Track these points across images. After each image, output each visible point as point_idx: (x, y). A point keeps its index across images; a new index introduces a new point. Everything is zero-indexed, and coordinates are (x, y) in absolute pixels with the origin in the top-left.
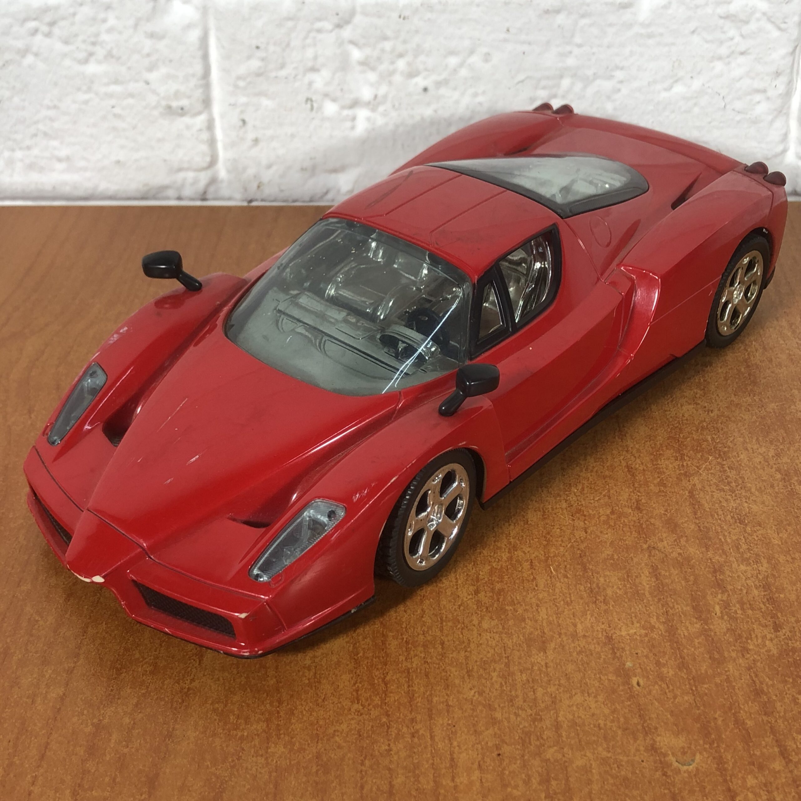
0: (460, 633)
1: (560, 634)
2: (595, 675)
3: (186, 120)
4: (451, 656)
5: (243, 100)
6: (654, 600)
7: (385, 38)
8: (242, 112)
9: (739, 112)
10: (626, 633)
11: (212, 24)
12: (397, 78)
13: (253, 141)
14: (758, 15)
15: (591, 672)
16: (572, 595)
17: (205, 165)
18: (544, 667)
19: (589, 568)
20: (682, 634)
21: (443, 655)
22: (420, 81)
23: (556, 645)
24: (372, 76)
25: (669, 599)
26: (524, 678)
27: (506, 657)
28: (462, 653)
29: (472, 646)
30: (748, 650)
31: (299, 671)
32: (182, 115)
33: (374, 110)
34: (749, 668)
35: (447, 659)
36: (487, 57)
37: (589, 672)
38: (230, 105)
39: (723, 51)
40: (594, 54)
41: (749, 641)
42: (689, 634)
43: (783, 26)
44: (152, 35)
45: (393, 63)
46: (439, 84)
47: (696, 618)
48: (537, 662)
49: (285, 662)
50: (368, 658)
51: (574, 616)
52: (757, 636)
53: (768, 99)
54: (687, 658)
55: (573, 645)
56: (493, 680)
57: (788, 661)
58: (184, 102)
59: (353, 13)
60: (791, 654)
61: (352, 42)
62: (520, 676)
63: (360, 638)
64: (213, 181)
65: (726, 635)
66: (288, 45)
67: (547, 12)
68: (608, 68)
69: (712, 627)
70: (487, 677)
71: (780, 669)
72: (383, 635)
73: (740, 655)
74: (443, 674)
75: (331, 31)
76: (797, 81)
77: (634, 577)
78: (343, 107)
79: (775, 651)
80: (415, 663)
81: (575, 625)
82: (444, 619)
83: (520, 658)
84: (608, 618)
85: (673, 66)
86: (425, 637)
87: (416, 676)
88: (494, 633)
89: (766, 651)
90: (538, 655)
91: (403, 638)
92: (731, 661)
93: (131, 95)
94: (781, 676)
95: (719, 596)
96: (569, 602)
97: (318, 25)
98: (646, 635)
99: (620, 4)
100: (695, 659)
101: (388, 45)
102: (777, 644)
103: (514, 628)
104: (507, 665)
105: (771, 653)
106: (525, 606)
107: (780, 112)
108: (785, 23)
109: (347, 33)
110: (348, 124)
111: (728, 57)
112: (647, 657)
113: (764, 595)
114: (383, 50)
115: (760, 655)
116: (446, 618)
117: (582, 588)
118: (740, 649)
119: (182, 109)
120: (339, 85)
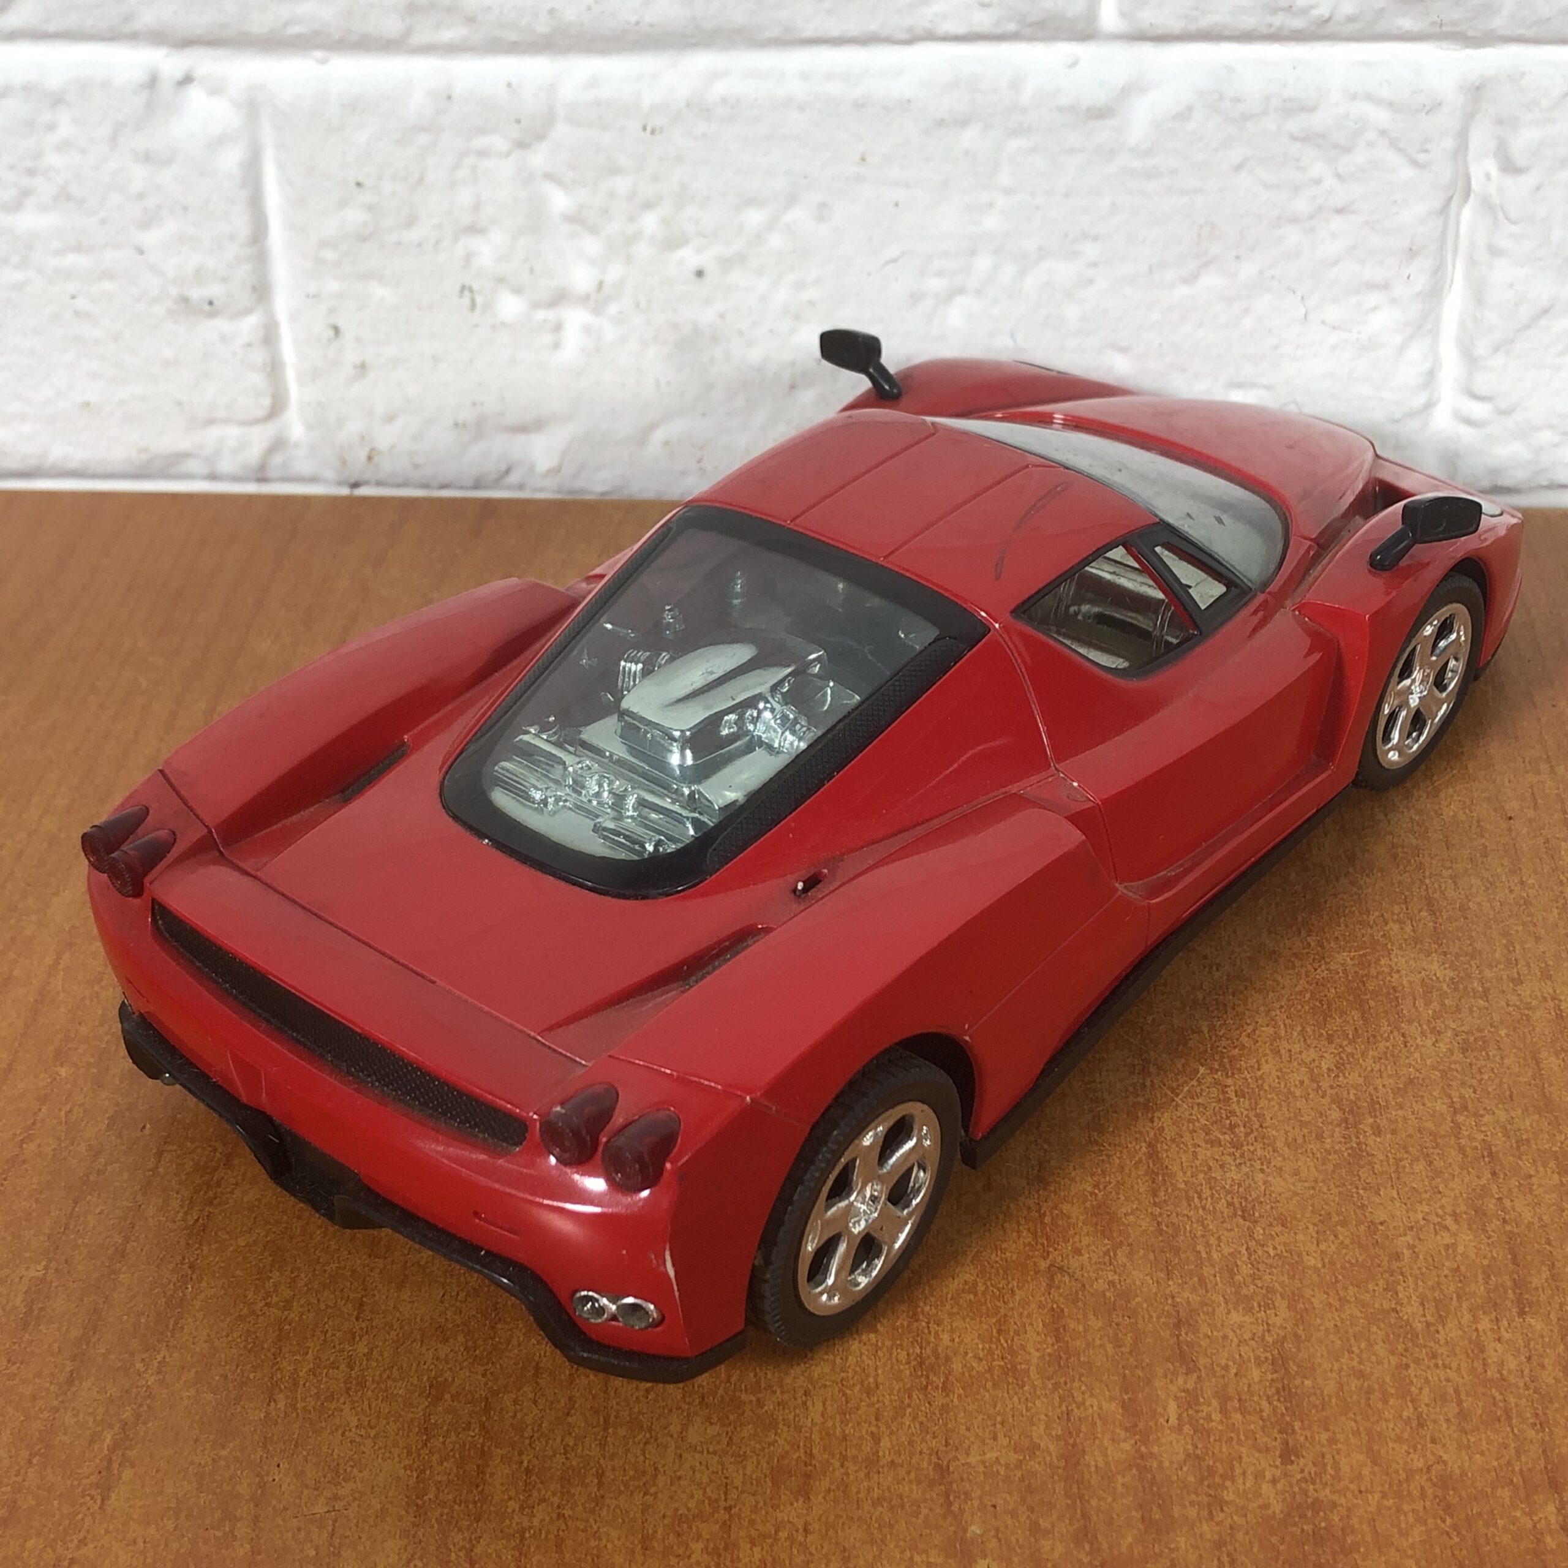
0: (639, 1453)
1: (844, 1458)
2: (903, 1552)
3: (221, 324)
4: (615, 1502)
5: (333, 286)
6: (1045, 1388)
7: (615, 170)
8: (332, 311)
9: (1334, 328)
10: (979, 1458)
11: (268, 136)
12: (643, 250)
13: (356, 367)
14: (1371, 135)
15: (897, 1546)
16: (880, 1372)
17: (261, 413)
18: (801, 1531)
19: (923, 1312)
20: (1093, 1463)
21: (598, 1500)
22: (689, 257)
23: (832, 1483)
24: (592, 245)
25: (1077, 1384)
26: (757, 1556)
27: (725, 1509)
28: (638, 1498)
29: (661, 1481)
30: (1222, 1504)
31: (299, 1529)
32: (212, 315)
33: (597, 311)
34: (1219, 1544)
35: (605, 1510)
36: (822, 212)
37: (892, 1546)
38: (308, 296)
39: (1301, 205)
40: (1038, 208)
41: (1228, 1483)
42: (1107, 1464)
43: (1422, 157)
44: (147, 158)
45: (632, 219)
46: (726, 263)
47: (1127, 1430)
48: (789, 1522)
49: (274, 1507)
50: (443, 1504)
51: (877, 1419)
52: (1244, 1473)
53: (1394, 301)
54: (1095, 1518)
55: (866, 1484)
56: (693, 1559)
57: (1303, 1530)
58: (215, 290)
59: (549, 119)
60: (1309, 1514)
61: (549, 177)
62: (749, 1551)
63: (435, 1458)
64: (278, 444)
65: (1181, 1469)
66: (421, 180)
67: (941, 123)
68: (1066, 236)
69: (1155, 1449)
70: (680, 1552)
71: (1282, 1548)
72: (483, 1454)
73: (1205, 1513)
74: (593, 1543)
75: (508, 155)
76: (1454, 266)
77: (1012, 1334)
78: (535, 305)
79: (1277, 1508)
80: (539, 1516)
81: (876, 1439)
82: (612, 1419)
83: (755, 1509)
84: (946, 1425)
85: (1199, 235)
86: (567, 1459)
87: (537, 1547)
88: (708, 1452)
89: (1259, 1507)
90: (792, 1504)
91: (522, 1462)
92: (1185, 1529)
93: (108, 275)
94: (1283, 1563)
95: (1180, 1381)
96: (873, 1386)
97: (480, 142)
98: (1019, 1464)
99: (1088, 109)
100: (1110, 1522)
101: (622, 184)
102: (1284, 1492)
103: (752, 1443)
104: (726, 1526)
105: (1270, 1512)
106: (782, 1393)
107: (1420, 327)
108: (1426, 151)
109: (539, 158)
110: (548, 338)
111: (1311, 217)
112: (1013, 1514)
113: (1273, 1380)
114: (612, 195)
115: (1245, 1516)
116: (616, 1417)
117: (903, 1356)
118: (1206, 1499)
119: (211, 303)
120: (526, 260)
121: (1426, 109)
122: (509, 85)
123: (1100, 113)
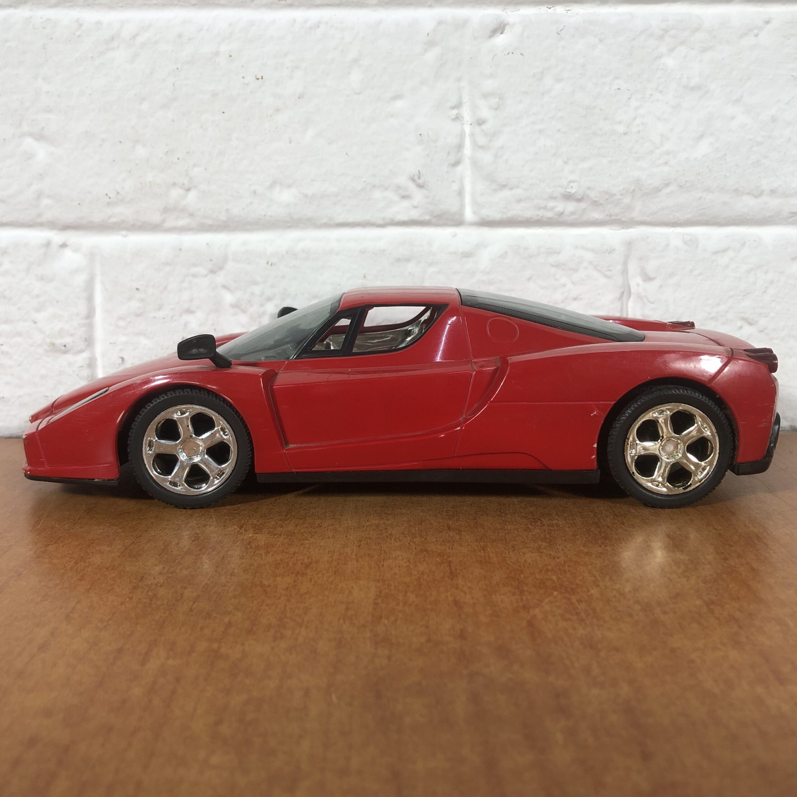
3: (69, 357)
5: (122, 339)
7: (255, 283)
8: (121, 350)
11: (98, 269)
14: (586, 264)
32: (65, 352)
38: (111, 343)
43: (608, 273)
44: (42, 278)
45: (262, 305)
58: (67, 340)
59: (225, 259)
61: (225, 287)
66: (166, 288)
67: (398, 260)
75: (206, 276)
93: (19, 334)
97: (194, 270)
99: (462, 253)
101: (257, 289)
108: (610, 270)
109: (220, 278)
114: (253, 294)
119: (65, 346)
120: (213, 325)
121: (609, 251)
122: (208, 244)
123: (467, 255)
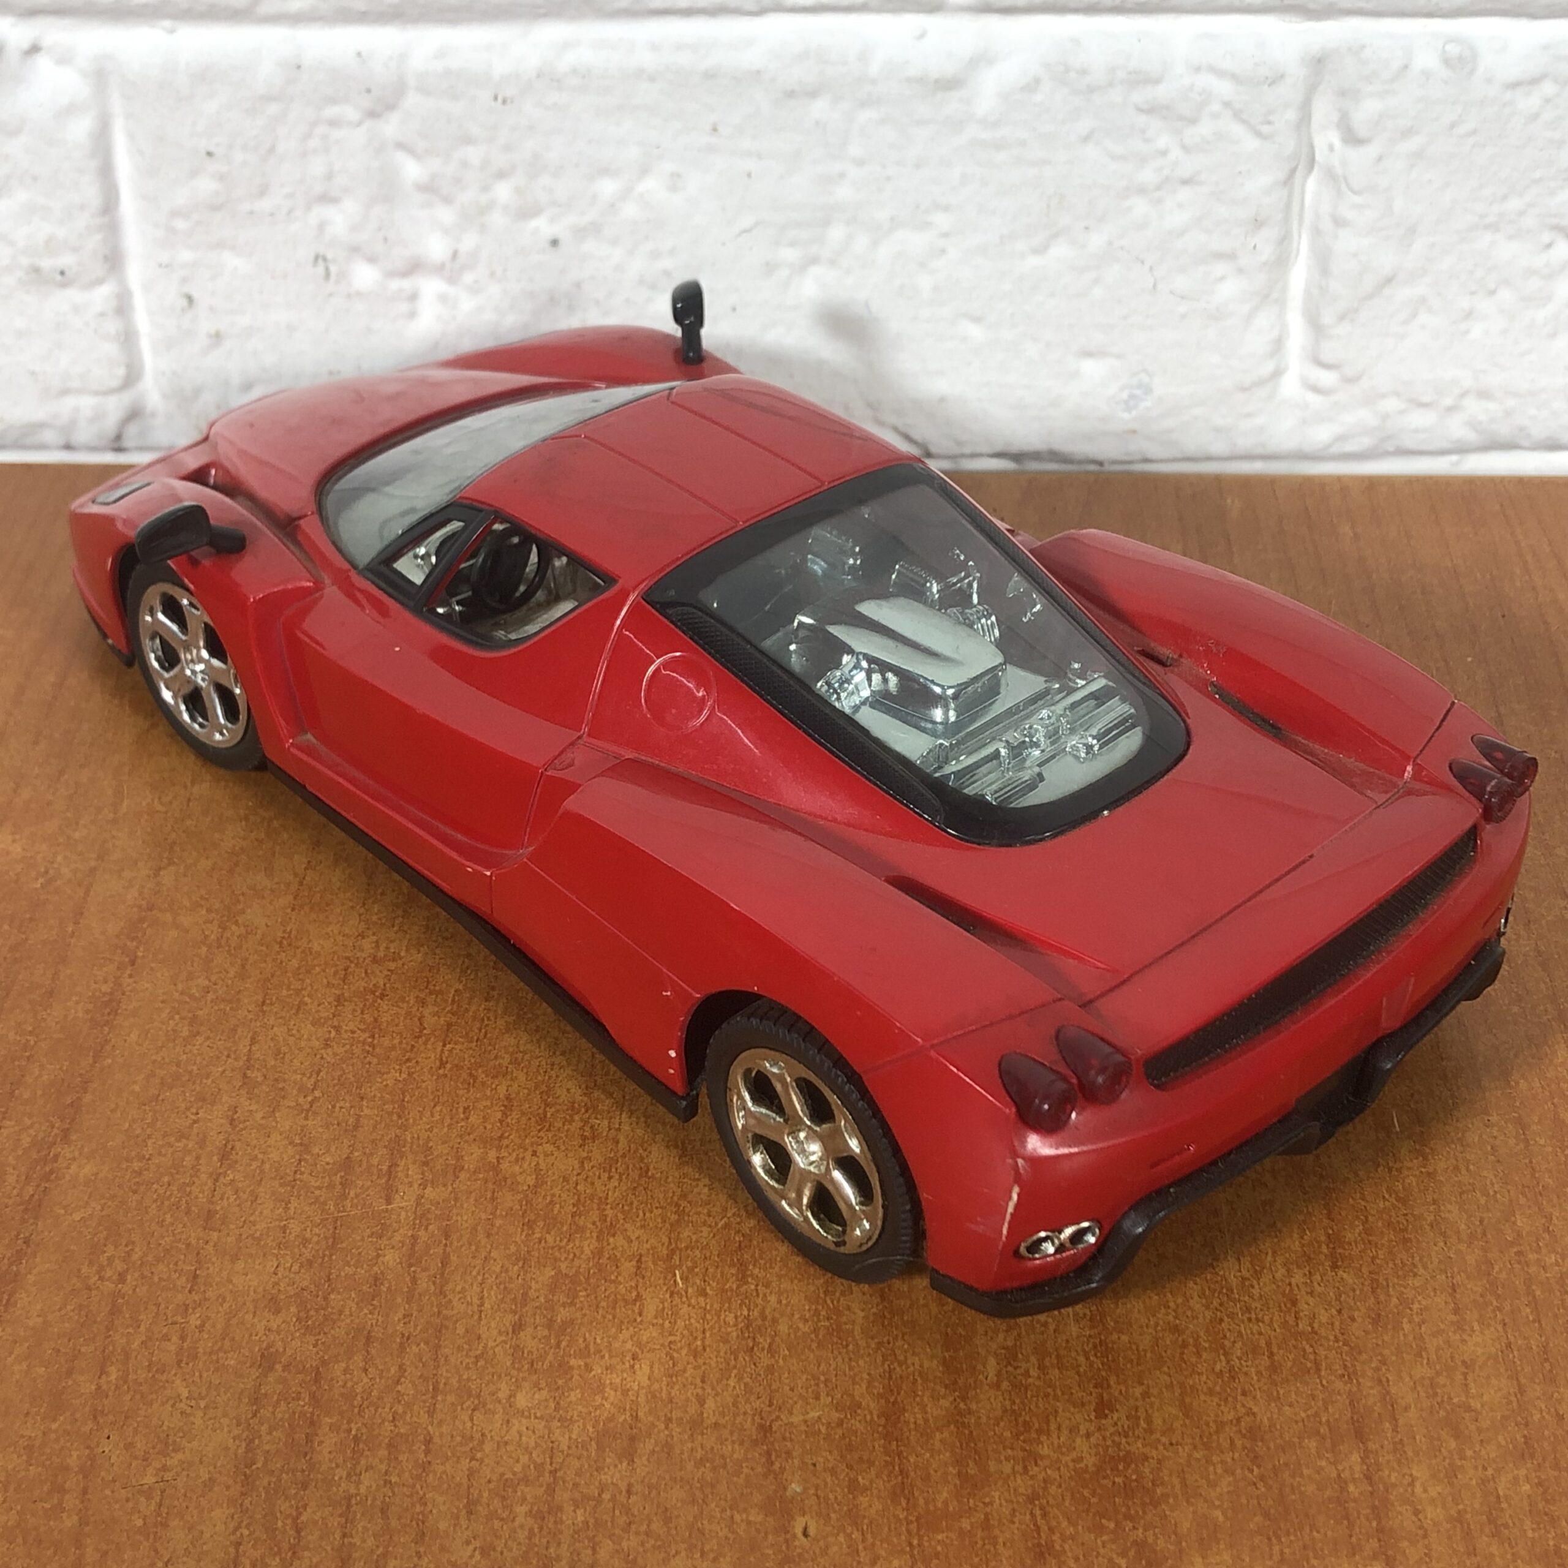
0: (467, 1419)
1: (668, 1420)
2: (723, 1510)
3: (73, 295)
4: (442, 1468)
5: (186, 256)
6: (868, 1346)
7: (468, 140)
8: (185, 280)
9: (1183, 298)
10: (801, 1418)
11: (117, 107)
12: (497, 219)
13: (210, 336)
14: (1215, 107)
15: (716, 1506)
16: (708, 1335)
17: (115, 383)
18: (624, 1493)
19: (752, 1275)
20: (912, 1420)
21: (425, 1467)
22: (543, 227)
23: (656, 1444)
24: (446, 215)
25: (900, 1343)
26: (580, 1519)
27: (551, 1472)
28: (465, 1463)
29: (488, 1447)
30: (1036, 1458)
31: (128, 1500)
32: (64, 285)
33: (452, 280)
34: (1032, 1499)
35: (431, 1475)
36: (675, 182)
37: (713, 1505)
38: (160, 266)
39: (1148, 175)
40: (888, 178)
41: (1043, 1438)
42: (926, 1421)
43: (1265, 129)
45: (485, 189)
46: (581, 233)
47: (946, 1387)
48: (612, 1483)
49: (103, 1479)
50: (271, 1473)
51: (703, 1381)
52: (1059, 1428)
53: (1240, 271)
54: (912, 1474)
55: (690, 1445)
56: (517, 1523)
57: (1114, 1483)
58: (66, 260)
59: (399, 89)
60: (1121, 1467)
61: (400, 146)
62: (572, 1514)
63: (264, 1429)
64: (134, 414)
65: (998, 1425)
66: (272, 150)
67: (791, 94)
68: (917, 207)
69: (974, 1406)
70: (504, 1515)
71: (1094, 1500)
72: (312, 1423)
73: (1019, 1468)
74: (418, 1509)
75: (359, 124)
76: (1300, 236)
77: (838, 1294)
78: (391, 274)
79: (1090, 1461)
80: (366, 1483)
81: (702, 1402)
82: (441, 1385)
83: (579, 1473)
84: (770, 1386)
85: (1048, 206)
86: (395, 1426)
87: (363, 1514)
88: (536, 1417)
89: (1073, 1461)
90: (616, 1466)
91: (351, 1430)
92: (1000, 1483)
94: (1094, 1515)
95: (1001, 1336)
96: (700, 1348)
97: (331, 111)
98: (840, 1423)
99: (936, 81)
100: (926, 1478)
101: (474, 154)
102: (1096, 1446)
103: (580, 1407)
104: (551, 1490)
105: (1082, 1465)
106: (611, 1357)
107: (1267, 296)
108: (1269, 123)
109: (391, 127)
110: (404, 307)
111: (1158, 188)
112: (833, 1472)
113: (1090, 1336)
114: (465, 164)
115: (1059, 1469)
116: (445, 1384)
117: (731, 1319)
118: (1021, 1454)
119: (62, 273)
120: (380, 229)
121: (1270, 81)
122: (359, 54)
123: (948, 84)
